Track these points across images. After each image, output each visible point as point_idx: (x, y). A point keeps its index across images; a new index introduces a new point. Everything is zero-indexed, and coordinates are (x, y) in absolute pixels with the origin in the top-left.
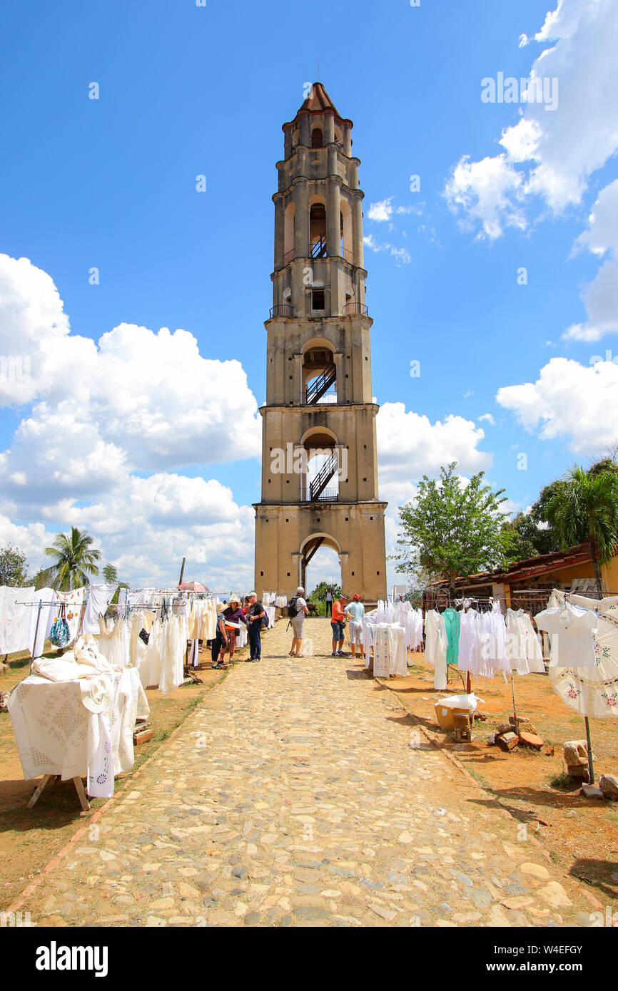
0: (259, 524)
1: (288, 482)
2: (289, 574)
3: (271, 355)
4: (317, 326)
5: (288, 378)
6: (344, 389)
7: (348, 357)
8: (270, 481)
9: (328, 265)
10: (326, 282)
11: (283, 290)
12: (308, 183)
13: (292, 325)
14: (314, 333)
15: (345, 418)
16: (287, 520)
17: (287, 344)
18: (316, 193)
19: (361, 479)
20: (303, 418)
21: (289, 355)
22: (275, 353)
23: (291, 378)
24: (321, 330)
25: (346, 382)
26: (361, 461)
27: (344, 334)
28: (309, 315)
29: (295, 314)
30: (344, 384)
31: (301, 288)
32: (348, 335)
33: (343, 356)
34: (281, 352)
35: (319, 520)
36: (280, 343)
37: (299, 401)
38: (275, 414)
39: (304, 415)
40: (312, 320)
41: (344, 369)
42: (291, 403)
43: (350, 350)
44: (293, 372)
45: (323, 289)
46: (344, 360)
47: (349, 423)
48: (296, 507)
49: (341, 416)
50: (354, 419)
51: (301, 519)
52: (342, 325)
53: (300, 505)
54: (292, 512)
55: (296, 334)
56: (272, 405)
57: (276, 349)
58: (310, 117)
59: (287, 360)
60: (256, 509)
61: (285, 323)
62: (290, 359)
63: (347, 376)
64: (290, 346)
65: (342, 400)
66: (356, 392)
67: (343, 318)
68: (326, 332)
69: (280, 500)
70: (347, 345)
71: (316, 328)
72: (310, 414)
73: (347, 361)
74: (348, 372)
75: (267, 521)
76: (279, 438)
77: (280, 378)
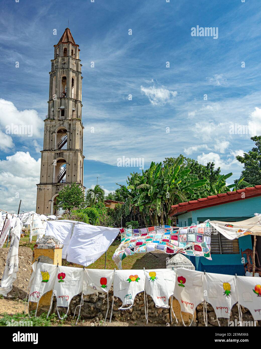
0: (38, 191)
1: (49, 176)
2: (48, 208)
3: (45, 133)
4: (61, 122)
5: (50, 140)
6: (70, 144)
7: (71, 133)
8: (43, 176)
9: (66, 101)
10: (65, 107)
11: (51, 108)
12: (61, 70)
13: (53, 122)
14: (60, 125)
15: (69, 154)
16: (48, 190)
17: (51, 129)
18: (63, 74)
19: (73, 175)
20: (55, 155)
21: (51, 133)
22: (46, 132)
23: (52, 140)
24: (62, 124)
25: (70, 142)
26: (73, 169)
27: (70, 125)
28: (59, 119)
29: (54, 118)
30: (70, 143)
31: (57, 109)
32: (72, 126)
33: (70, 133)
34: (49, 132)
35: (58, 189)
36: (48, 128)
37: (54, 148)
38: (46, 154)
39: (55, 154)
40: (59, 120)
41: (70, 138)
42: (52, 149)
43: (72, 131)
44: (53, 138)
45: (64, 109)
46: (70, 134)
47: (70, 156)
48: (51, 185)
49: (68, 154)
50: (72, 155)
51: (52, 189)
52: (70, 122)
53: (52, 185)
54: (50, 187)
55: (54, 125)
56: (45, 150)
57: (47, 130)
58: (63, 45)
59: (51, 134)
60: (38, 186)
61: (50, 121)
62: (52, 134)
63: (71, 140)
64: (52, 130)
65: (68, 148)
66: (73, 145)
67: (70, 120)
68: (64, 124)
69: (46, 183)
70: (71, 129)
71: (61, 123)
72: (57, 153)
73: (71, 135)
74: (71, 139)
75: (41, 190)
76: (47, 161)
77: (48, 141)
